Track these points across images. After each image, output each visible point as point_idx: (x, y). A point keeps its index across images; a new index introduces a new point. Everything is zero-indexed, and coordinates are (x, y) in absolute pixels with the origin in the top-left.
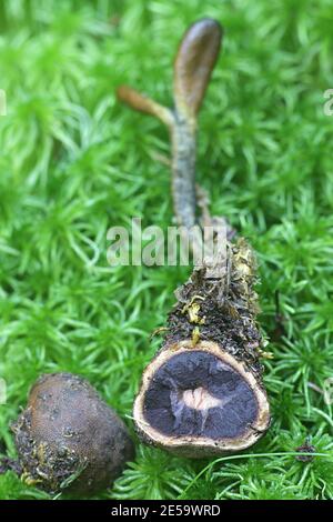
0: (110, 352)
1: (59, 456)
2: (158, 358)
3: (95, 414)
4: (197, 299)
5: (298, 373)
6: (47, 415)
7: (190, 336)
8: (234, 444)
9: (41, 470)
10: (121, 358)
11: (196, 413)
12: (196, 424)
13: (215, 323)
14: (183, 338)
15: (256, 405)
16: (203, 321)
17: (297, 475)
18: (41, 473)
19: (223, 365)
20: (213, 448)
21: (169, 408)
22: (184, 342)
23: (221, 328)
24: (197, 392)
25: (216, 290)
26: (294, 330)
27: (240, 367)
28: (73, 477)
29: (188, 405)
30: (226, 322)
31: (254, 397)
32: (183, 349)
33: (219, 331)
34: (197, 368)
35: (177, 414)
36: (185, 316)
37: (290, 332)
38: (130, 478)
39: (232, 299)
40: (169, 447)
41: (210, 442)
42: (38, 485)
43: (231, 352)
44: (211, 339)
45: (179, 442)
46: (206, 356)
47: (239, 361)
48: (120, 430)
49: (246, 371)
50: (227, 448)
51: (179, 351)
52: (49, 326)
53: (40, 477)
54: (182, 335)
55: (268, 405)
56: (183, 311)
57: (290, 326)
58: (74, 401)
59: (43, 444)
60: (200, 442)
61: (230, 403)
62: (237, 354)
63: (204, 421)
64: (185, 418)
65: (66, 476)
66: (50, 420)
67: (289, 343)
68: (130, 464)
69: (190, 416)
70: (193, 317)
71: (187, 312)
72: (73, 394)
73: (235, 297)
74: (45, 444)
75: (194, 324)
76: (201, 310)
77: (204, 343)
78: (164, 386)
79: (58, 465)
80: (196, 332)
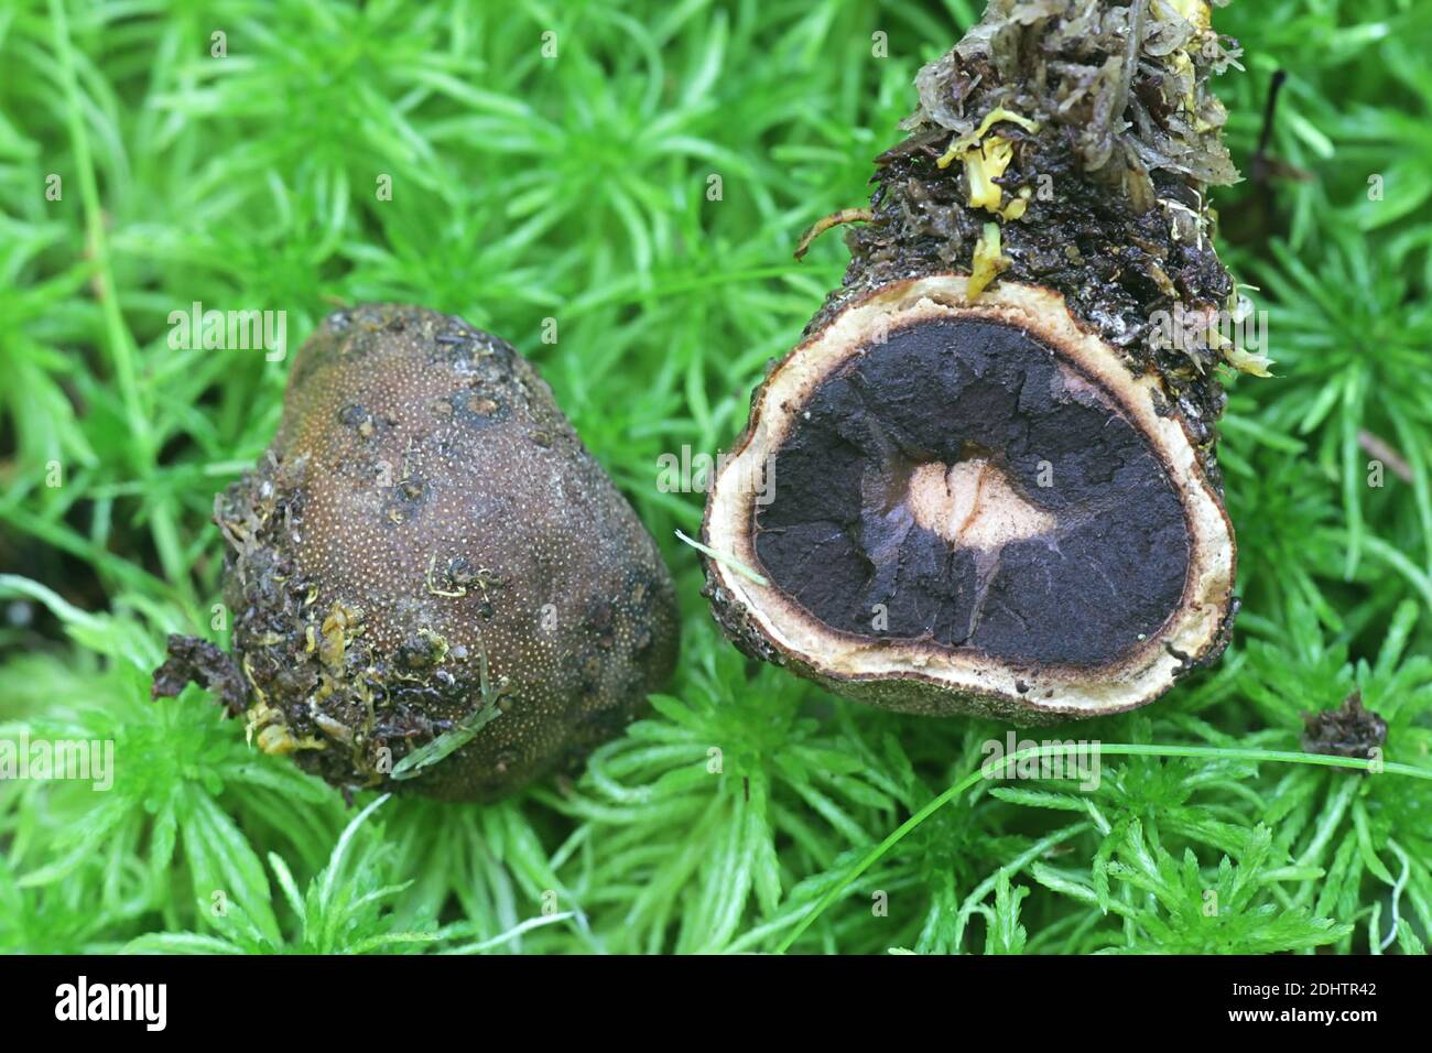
0: (595, 220)
1: (403, 663)
2: (831, 332)
3: (559, 513)
4: (1003, 123)
5: (1327, 397)
6: (370, 501)
7: (964, 262)
8: (1087, 692)
9: (325, 706)
10: (643, 256)
11: (954, 557)
12: (951, 600)
13: (1062, 218)
14: (933, 264)
15: (1184, 547)
16: (1017, 210)
17: (1300, 819)
18: (323, 720)
19: (1074, 383)
20: (1006, 700)
21: (851, 525)
22: (936, 283)
23: (1083, 242)
24: (966, 477)
25: (1087, 100)
26: (1314, 210)
27: (1141, 394)
28: (445, 744)
29: (926, 525)
30: (1104, 217)
31: (1181, 514)
32: (926, 308)
33: (1072, 251)
34: (974, 387)
35: (882, 554)
36: (949, 183)
37: (1303, 221)
38: (653, 755)
39: (1136, 130)
40: (839, 678)
41: (996, 680)
42: (302, 756)
43: (1108, 335)
44: (1042, 279)
45: (877, 664)
46: (1012, 341)
47: (1137, 372)
48: (640, 574)
49: (1161, 412)
50: (1060, 703)
51: (913, 313)
52: (372, 98)
53: (320, 733)
54: (929, 254)
55: (1227, 550)
56: (943, 161)
57: (1305, 200)
58: (482, 452)
59: (345, 612)
60: (961, 673)
61: (1087, 532)
62: (1136, 347)
63: (983, 592)
64: (911, 572)
65: (423, 739)
66: (387, 523)
67: (1297, 269)
68: (659, 702)
69: (931, 567)
70: (983, 188)
71: (957, 167)
72: (477, 423)
73: (1146, 123)
74: (356, 612)
75: (982, 215)
76: (1014, 164)
77: (1010, 292)
78: (842, 443)
79: (393, 696)
80: (990, 246)
